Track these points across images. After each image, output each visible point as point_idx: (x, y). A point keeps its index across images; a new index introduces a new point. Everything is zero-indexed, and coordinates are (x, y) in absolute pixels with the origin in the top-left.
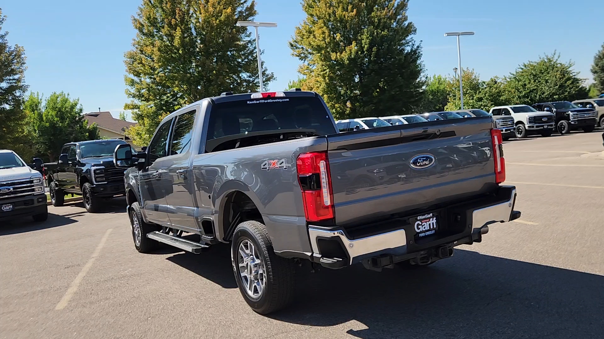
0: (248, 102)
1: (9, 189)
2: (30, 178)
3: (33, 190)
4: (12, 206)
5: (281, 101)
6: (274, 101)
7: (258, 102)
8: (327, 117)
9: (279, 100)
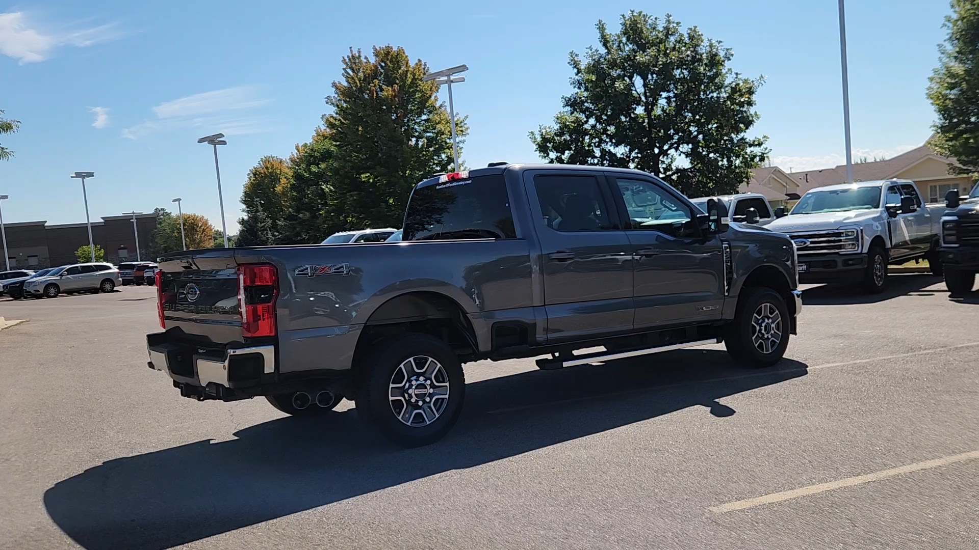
0: (438, 187)
1: (805, 243)
2: (837, 229)
3: (840, 247)
4: (805, 267)
5: (464, 183)
6: (458, 184)
7: (445, 186)
8: (507, 205)
9: (461, 183)
